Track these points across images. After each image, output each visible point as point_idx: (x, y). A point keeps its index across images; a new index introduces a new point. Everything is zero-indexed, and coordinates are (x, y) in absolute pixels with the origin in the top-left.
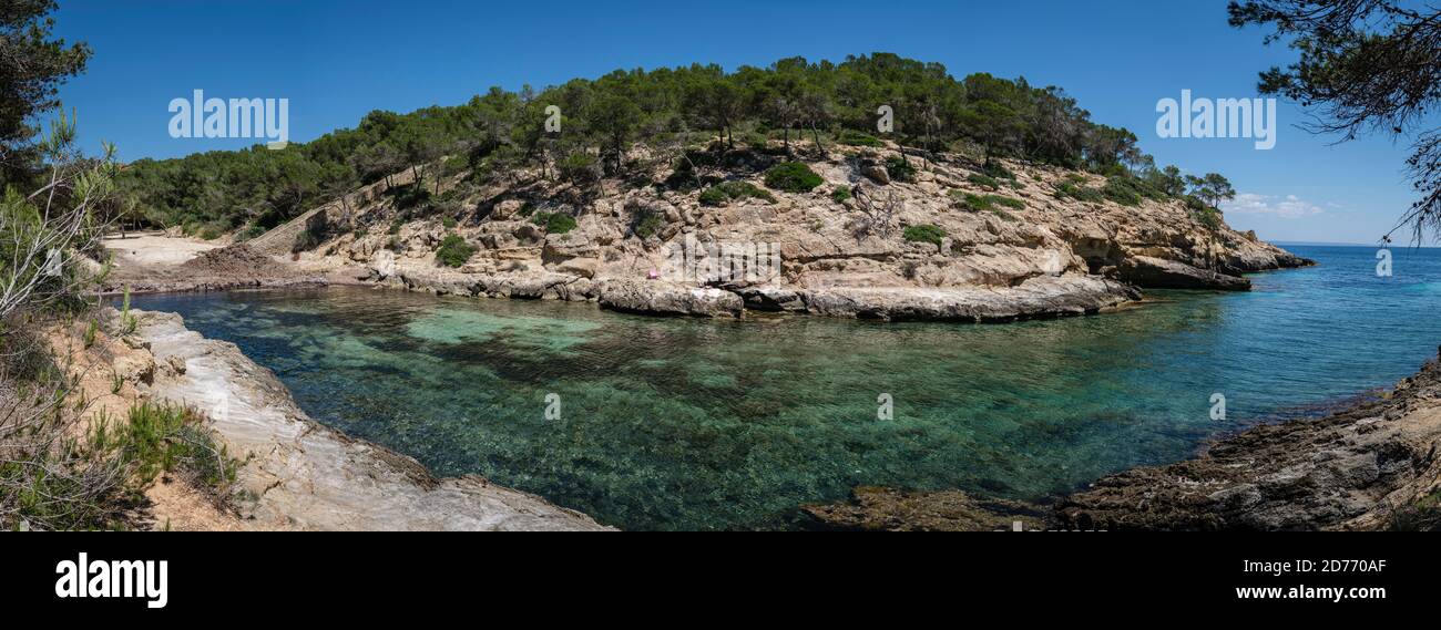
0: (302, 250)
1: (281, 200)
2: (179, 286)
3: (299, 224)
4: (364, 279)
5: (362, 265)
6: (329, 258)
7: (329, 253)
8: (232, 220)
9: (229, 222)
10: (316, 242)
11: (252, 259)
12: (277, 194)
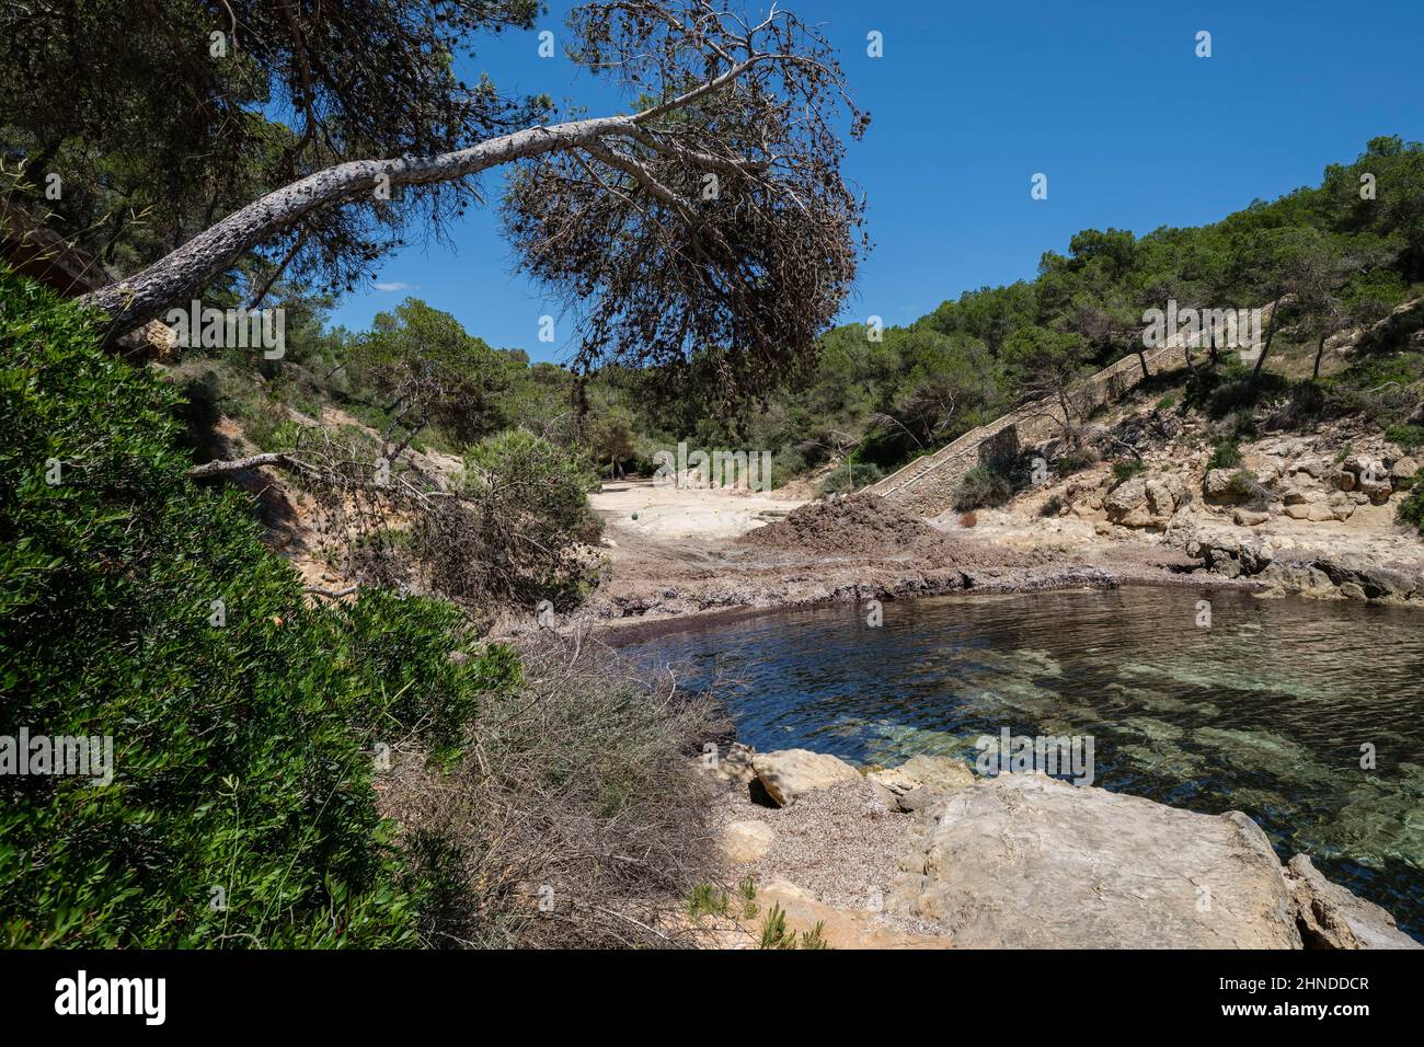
0: (979, 506)
1: (912, 413)
2: (795, 593)
3: (962, 456)
4: (1189, 569)
5: (1150, 537)
6: (1054, 522)
7: (1051, 509)
8: (804, 454)
9: (799, 458)
10: (1008, 488)
11: (888, 525)
12: (905, 399)
